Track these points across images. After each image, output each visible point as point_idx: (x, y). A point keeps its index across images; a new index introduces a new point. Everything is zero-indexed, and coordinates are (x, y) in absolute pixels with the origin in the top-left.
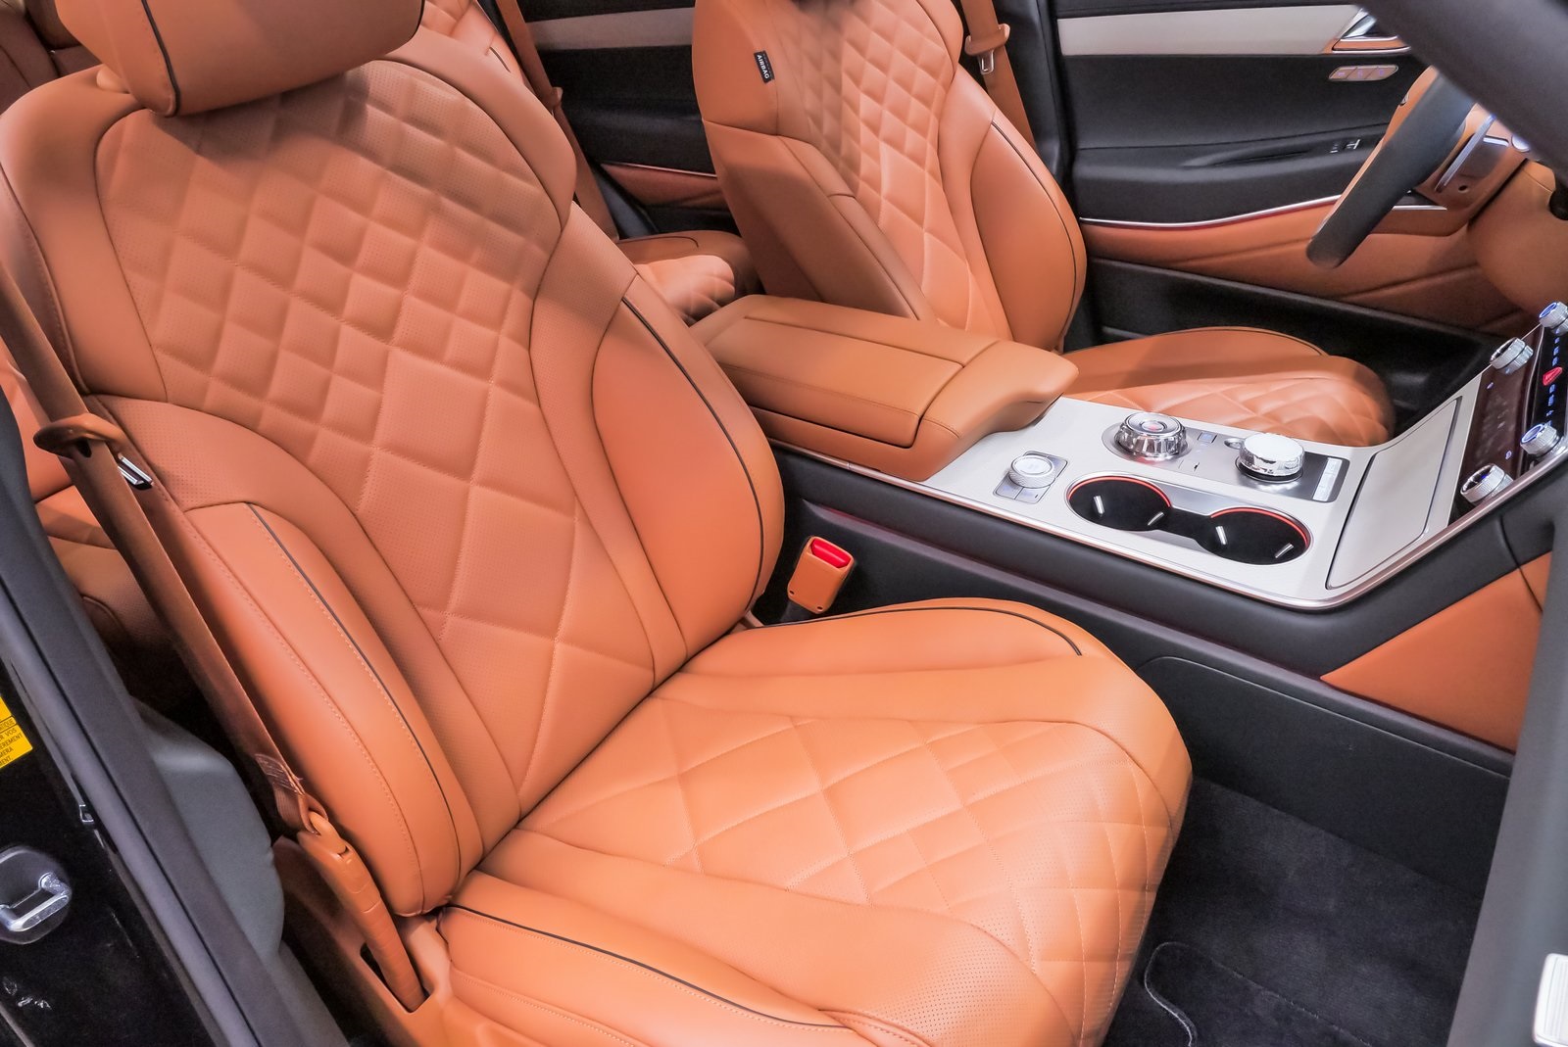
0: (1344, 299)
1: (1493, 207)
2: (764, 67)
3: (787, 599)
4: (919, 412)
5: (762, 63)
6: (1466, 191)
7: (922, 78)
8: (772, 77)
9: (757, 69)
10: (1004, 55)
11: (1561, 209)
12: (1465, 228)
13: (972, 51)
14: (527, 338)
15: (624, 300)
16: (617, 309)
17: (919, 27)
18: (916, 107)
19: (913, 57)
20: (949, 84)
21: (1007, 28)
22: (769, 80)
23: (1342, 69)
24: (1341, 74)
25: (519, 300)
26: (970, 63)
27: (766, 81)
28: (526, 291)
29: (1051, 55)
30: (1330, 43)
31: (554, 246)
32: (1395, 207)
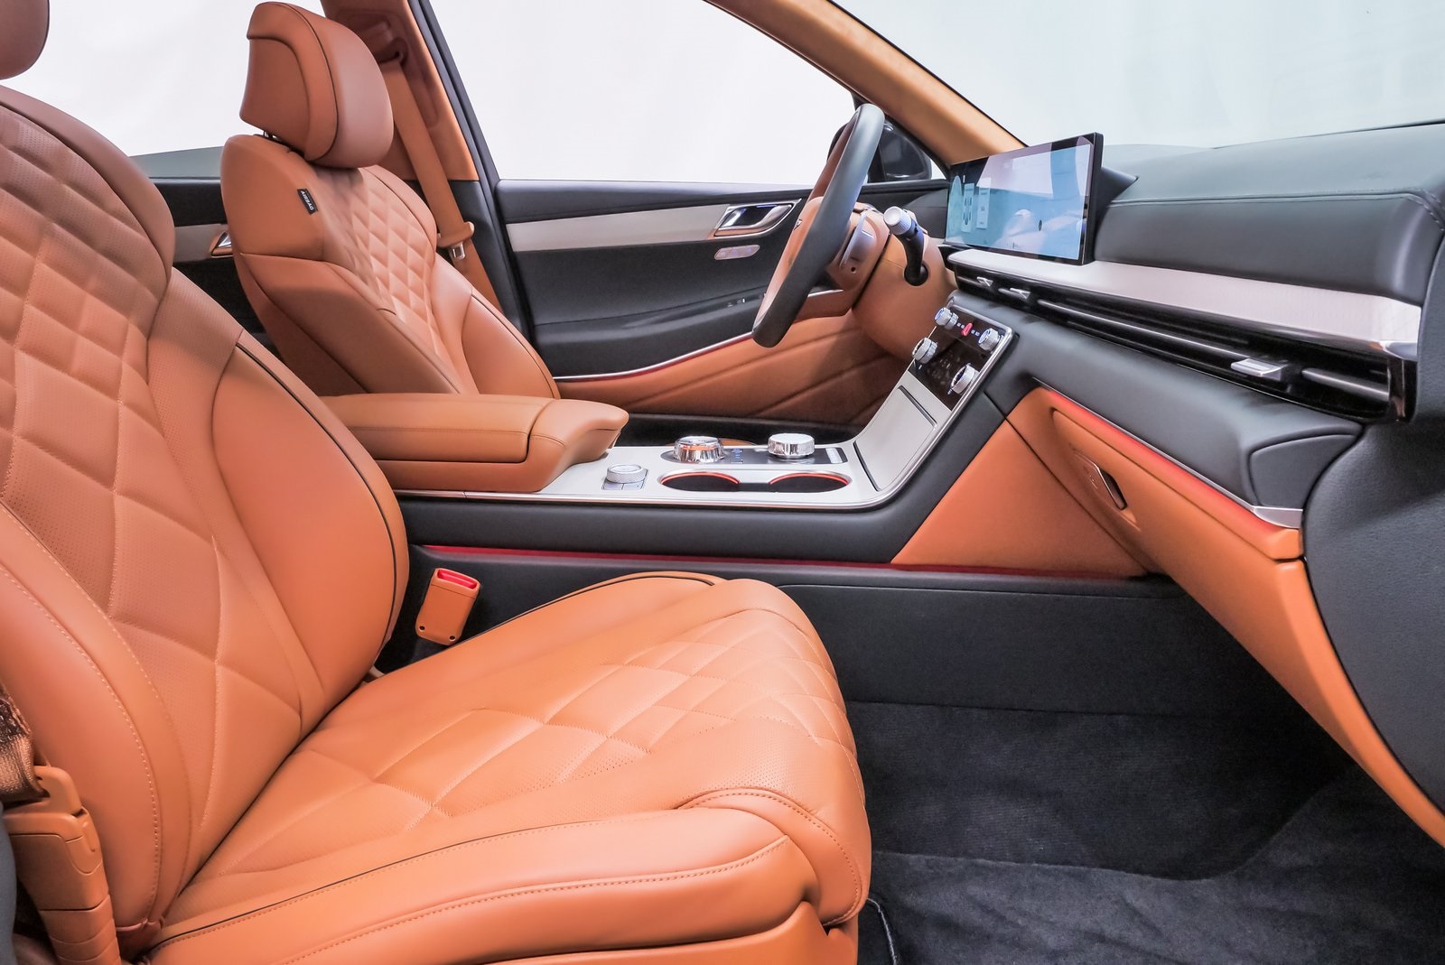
0: (758, 415)
1: (870, 287)
2: (308, 201)
3: (416, 637)
4: (527, 431)
5: (306, 197)
6: (854, 272)
7: (412, 255)
8: (316, 210)
9: (301, 202)
10: (472, 247)
11: (912, 279)
12: (850, 310)
13: (444, 244)
14: (145, 371)
15: (238, 345)
16: (233, 352)
17: (405, 217)
18: (411, 275)
19: (404, 237)
20: (432, 264)
21: (472, 226)
22: (313, 211)
23: (722, 250)
24: (722, 254)
25: (134, 335)
26: (445, 252)
27: (311, 212)
28: (141, 327)
29: (503, 249)
30: (711, 232)
31: (163, 293)
32: (809, 295)
